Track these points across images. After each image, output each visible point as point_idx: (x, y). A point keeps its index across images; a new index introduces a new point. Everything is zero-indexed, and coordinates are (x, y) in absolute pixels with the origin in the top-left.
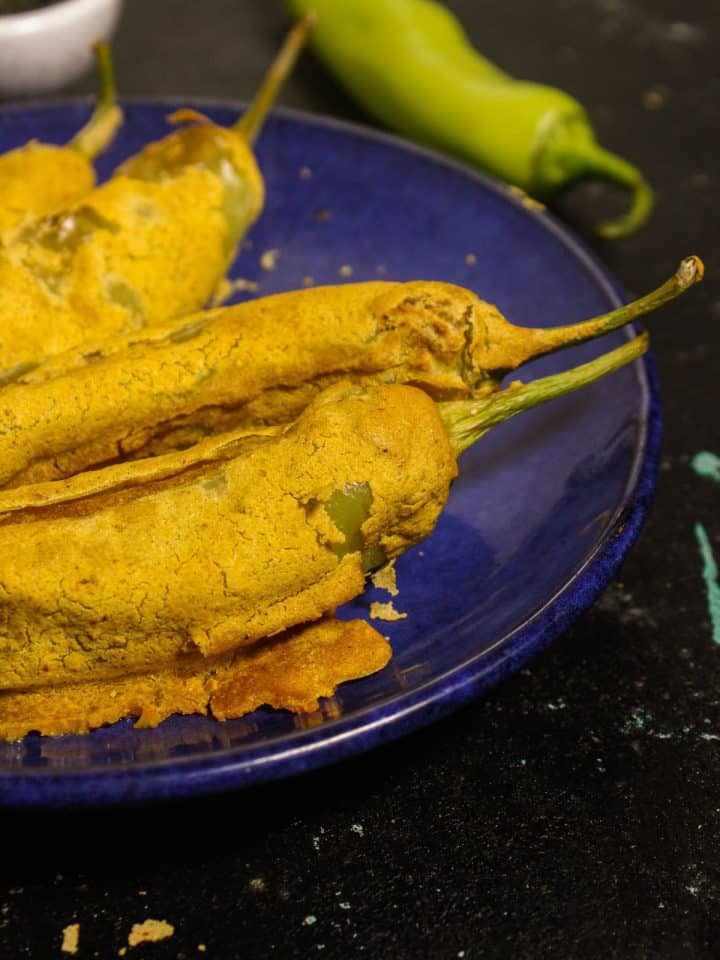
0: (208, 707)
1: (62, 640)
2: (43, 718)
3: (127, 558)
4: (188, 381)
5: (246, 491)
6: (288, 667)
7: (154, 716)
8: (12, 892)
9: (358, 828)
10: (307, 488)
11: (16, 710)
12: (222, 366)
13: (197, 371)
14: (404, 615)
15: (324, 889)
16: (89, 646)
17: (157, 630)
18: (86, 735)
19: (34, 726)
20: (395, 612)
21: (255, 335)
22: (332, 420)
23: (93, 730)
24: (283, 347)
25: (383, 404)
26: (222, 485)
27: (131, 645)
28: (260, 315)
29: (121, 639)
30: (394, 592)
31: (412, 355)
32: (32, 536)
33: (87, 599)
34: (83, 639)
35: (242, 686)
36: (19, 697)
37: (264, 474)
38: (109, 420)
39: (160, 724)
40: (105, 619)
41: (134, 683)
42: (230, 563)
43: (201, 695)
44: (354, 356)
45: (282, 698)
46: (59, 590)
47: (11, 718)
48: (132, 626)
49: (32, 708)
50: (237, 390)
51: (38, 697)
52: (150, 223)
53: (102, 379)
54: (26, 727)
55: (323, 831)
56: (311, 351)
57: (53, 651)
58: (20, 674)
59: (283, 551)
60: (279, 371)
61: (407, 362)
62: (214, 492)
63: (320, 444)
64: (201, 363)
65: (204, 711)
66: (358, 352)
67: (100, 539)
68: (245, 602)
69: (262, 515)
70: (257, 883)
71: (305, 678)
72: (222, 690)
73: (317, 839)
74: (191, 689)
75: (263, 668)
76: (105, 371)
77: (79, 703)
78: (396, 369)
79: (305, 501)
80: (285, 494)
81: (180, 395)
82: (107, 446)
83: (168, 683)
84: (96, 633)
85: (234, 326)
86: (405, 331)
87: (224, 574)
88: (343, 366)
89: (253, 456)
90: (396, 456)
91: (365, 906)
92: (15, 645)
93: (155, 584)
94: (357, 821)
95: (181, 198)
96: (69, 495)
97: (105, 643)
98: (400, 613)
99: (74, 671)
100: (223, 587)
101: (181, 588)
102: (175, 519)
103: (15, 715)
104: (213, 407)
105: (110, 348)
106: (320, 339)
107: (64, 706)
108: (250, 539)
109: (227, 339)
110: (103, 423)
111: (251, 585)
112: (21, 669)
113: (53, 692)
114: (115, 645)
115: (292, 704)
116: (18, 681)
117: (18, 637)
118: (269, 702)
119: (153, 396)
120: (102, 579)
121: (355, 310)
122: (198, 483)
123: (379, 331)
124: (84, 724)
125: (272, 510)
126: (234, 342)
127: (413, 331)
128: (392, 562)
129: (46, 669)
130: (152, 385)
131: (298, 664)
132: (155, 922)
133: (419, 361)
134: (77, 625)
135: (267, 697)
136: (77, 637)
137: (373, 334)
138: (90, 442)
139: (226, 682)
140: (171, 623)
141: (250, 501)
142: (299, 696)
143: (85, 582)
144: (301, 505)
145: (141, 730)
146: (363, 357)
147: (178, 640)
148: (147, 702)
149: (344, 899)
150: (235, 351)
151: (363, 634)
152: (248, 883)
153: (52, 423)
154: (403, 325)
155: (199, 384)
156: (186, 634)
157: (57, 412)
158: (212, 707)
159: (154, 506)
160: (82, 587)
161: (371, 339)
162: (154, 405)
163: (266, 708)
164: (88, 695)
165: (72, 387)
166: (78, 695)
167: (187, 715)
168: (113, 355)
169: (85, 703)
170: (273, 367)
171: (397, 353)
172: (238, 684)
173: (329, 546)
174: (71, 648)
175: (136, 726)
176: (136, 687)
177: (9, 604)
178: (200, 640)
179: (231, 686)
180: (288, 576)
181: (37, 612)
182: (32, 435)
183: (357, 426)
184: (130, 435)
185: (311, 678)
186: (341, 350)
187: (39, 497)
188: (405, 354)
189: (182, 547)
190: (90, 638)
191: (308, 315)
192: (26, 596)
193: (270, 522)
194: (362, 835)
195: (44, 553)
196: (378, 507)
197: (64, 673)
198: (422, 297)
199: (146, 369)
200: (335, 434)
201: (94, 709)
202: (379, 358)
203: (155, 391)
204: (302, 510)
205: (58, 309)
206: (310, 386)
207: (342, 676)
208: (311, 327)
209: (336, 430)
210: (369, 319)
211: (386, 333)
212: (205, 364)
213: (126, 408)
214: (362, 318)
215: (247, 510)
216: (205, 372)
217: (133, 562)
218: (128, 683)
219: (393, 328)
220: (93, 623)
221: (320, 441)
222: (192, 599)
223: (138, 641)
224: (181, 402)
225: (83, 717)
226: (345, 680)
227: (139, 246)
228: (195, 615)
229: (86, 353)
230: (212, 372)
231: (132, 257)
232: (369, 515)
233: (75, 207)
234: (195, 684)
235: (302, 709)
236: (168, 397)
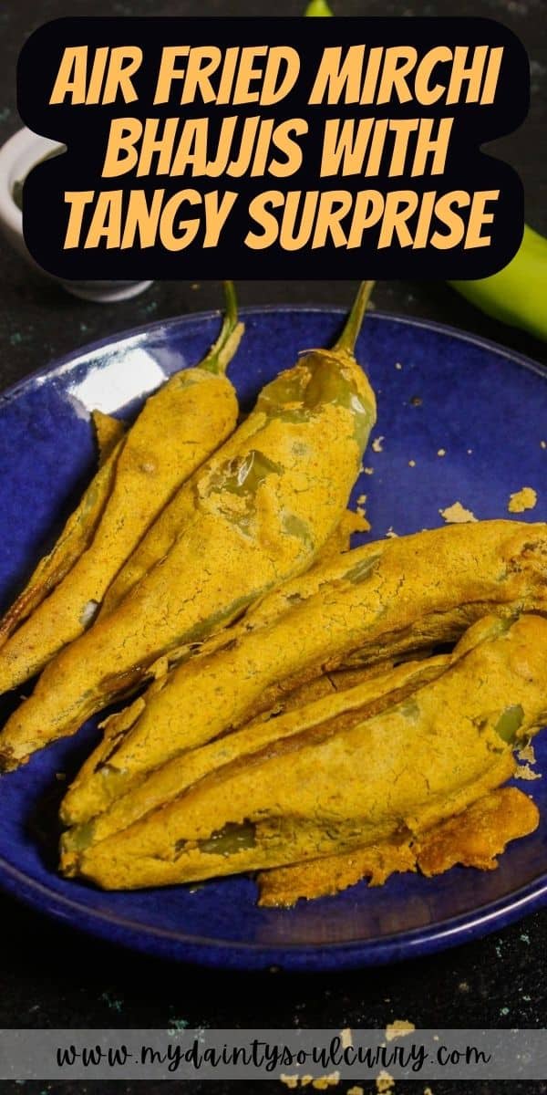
0: (417, 866)
1: (317, 834)
2: (306, 886)
3: (359, 776)
4: (371, 618)
5: (435, 717)
6: (470, 832)
7: (381, 876)
8: (298, 1007)
9: (525, 938)
10: (478, 712)
11: (284, 880)
12: (393, 602)
13: (376, 609)
14: (540, 776)
15: (510, 987)
16: (334, 836)
17: (382, 821)
18: (336, 896)
19: (302, 893)
20: (533, 773)
21: (415, 576)
22: (490, 659)
23: (340, 891)
24: (436, 583)
25: (524, 642)
26: (416, 713)
27: (364, 833)
28: (415, 558)
29: (357, 831)
30: (533, 761)
31: (535, 589)
32: (293, 765)
33: (336, 809)
34: (332, 833)
35: (439, 849)
36: (285, 870)
37: (445, 703)
38: (318, 654)
39: (386, 882)
40: (348, 820)
41: (363, 852)
42: (429, 773)
43: (411, 857)
44: (491, 592)
45: (470, 859)
46: (317, 805)
47: (283, 888)
48: (366, 821)
49: (295, 879)
50: (404, 618)
51: (299, 869)
52: (305, 458)
53: (310, 625)
54: (296, 895)
55: (501, 942)
56: (458, 586)
57: (310, 842)
58: (289, 859)
59: (465, 759)
60: (434, 602)
61: (531, 595)
62: (411, 718)
63: (484, 680)
64: (378, 602)
65: (415, 869)
66: (494, 588)
67: (337, 762)
68: (442, 795)
69: (449, 735)
70: (464, 986)
71: (483, 841)
72: (425, 852)
73: (498, 949)
74: (403, 854)
75: (451, 834)
76: (310, 617)
77: (327, 871)
78: (523, 600)
79: (479, 723)
80: (463, 717)
81: (365, 629)
82: (315, 669)
83: (387, 851)
84: (341, 829)
85: (398, 569)
86: (529, 573)
87: (427, 781)
88: (483, 598)
89: (435, 688)
90: (538, 682)
91: (541, 998)
92: (285, 841)
93: (381, 794)
94: (524, 933)
95: (324, 434)
96: (306, 725)
97: (347, 834)
98: (537, 773)
99: (325, 852)
100: (426, 789)
101: (399, 794)
102: (386, 741)
103: (285, 884)
104: (388, 633)
105: (307, 592)
106: (463, 576)
107: (317, 874)
108: (442, 754)
109: (394, 580)
110: (314, 656)
111: (446, 784)
112: (289, 856)
113: (308, 865)
114: (353, 834)
115: (479, 863)
116: (287, 862)
117: (288, 836)
118: (460, 861)
119: (347, 633)
120: (345, 795)
121: (487, 552)
122: (396, 710)
123: (508, 572)
124: (334, 888)
125: (456, 731)
126: (399, 582)
127: (535, 573)
128: (530, 741)
129: (306, 854)
130: (345, 625)
131: (476, 830)
132: (401, 1022)
133: (540, 594)
134: (328, 826)
135: (459, 858)
136: (327, 832)
137: (504, 574)
138: (303, 669)
139: (427, 845)
140: (392, 817)
141: (439, 725)
142: (483, 856)
143: (333, 797)
144: (474, 724)
145: (374, 887)
146: (498, 593)
147: (395, 825)
148: (375, 866)
149: (525, 992)
150: (401, 589)
151: (517, 799)
152: (457, 987)
153: (281, 663)
154: (526, 568)
155: (378, 618)
156: (401, 822)
157: (283, 655)
158: (421, 866)
159: (369, 732)
160: (333, 801)
161: (502, 578)
162: (349, 638)
163: (459, 865)
164: (334, 864)
165: (290, 634)
166: (325, 864)
167: (403, 873)
168: (311, 596)
169: (331, 871)
170: (431, 599)
171: (524, 589)
172: (436, 848)
173: (495, 750)
174: (323, 839)
175: (370, 885)
176: (364, 855)
177: (282, 817)
178: (412, 825)
179: (431, 850)
180: (470, 773)
181: (300, 820)
182: (267, 675)
183: (509, 664)
184: (331, 659)
185: (487, 839)
186: (481, 587)
187: (286, 730)
188: (529, 589)
189: (395, 763)
190: (337, 832)
191: (451, 556)
192: (294, 812)
193: (454, 740)
194: (529, 942)
195: (302, 777)
196: (527, 719)
197: (318, 855)
198: (538, 543)
199: (340, 613)
200: (494, 671)
201: (339, 875)
202: (511, 593)
203: (349, 629)
204: (476, 729)
205: (253, 549)
206: (457, 609)
207: (508, 837)
208: (454, 566)
209: (495, 667)
210: (500, 562)
211: (515, 574)
212: (381, 603)
213: (329, 644)
214: (494, 561)
215: (438, 733)
216: (381, 609)
217: (363, 779)
218: (359, 853)
219: (520, 570)
220: (340, 823)
221: (484, 677)
222: (406, 800)
223: (369, 830)
224: (366, 633)
225: (333, 883)
226: (510, 840)
227: (300, 483)
228: (408, 810)
229: (289, 596)
230: (386, 608)
231: (296, 492)
232: (521, 725)
233: (246, 453)
234: (405, 848)
235: (487, 868)
236: (358, 631)
